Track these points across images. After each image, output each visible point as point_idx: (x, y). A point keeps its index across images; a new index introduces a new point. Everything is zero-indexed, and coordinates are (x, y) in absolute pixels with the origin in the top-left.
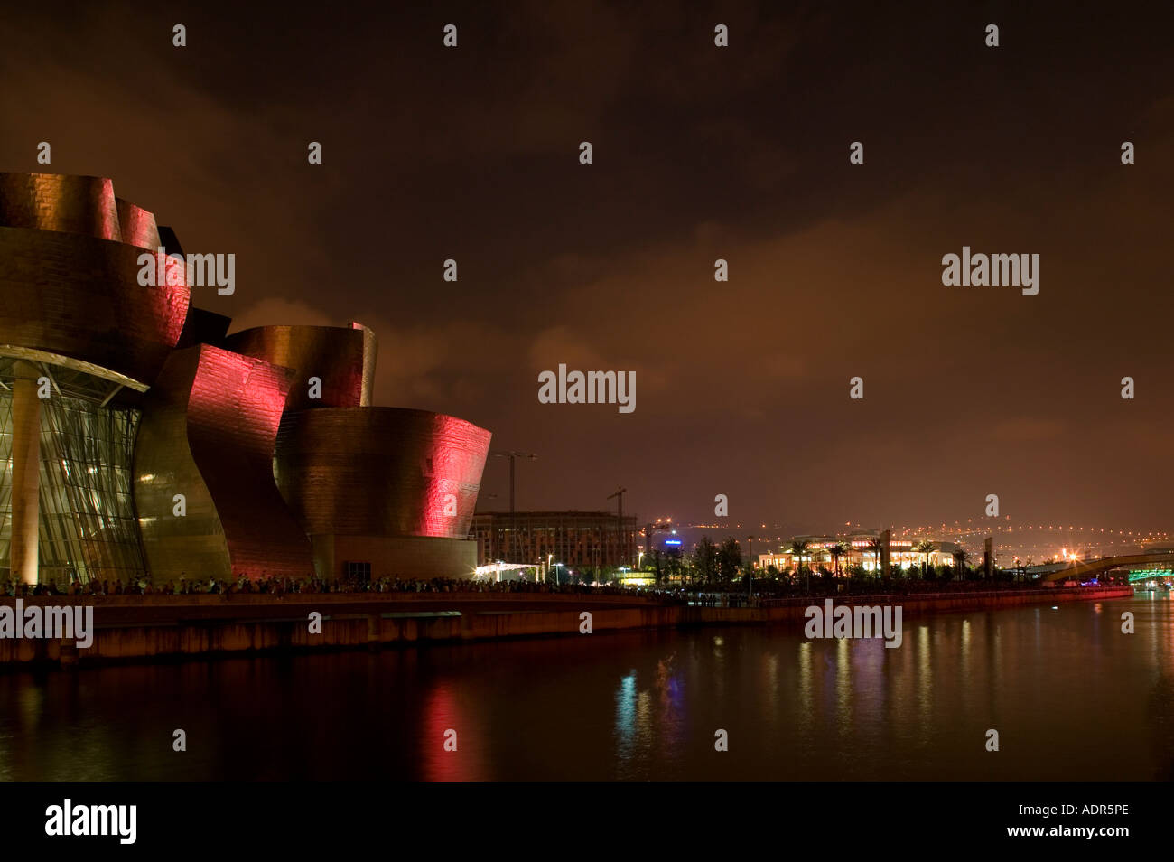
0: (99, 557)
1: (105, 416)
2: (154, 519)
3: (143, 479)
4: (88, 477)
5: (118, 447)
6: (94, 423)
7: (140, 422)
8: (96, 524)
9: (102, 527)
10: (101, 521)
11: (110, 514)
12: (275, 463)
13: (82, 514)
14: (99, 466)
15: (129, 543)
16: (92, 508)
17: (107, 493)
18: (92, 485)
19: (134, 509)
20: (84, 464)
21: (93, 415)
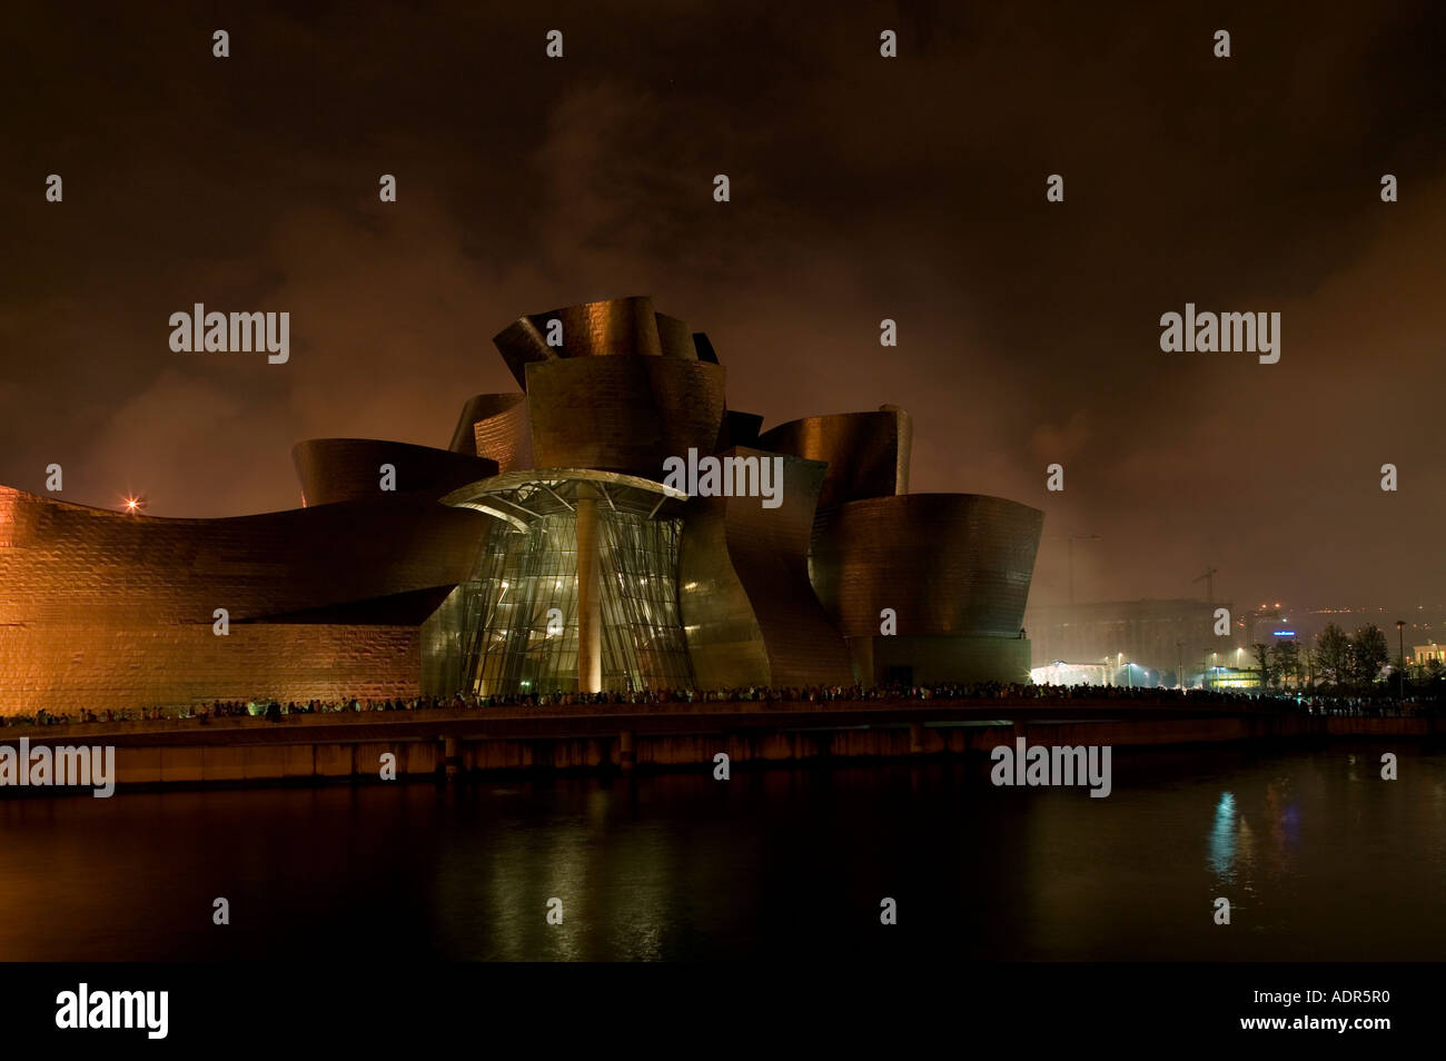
0: (651, 666)
1: (653, 527)
2: (698, 627)
3: (687, 587)
4: (639, 588)
5: (664, 556)
6: (644, 536)
7: (682, 531)
8: (647, 633)
9: (653, 636)
10: (652, 631)
11: (659, 623)
12: (810, 563)
13: (636, 624)
14: (649, 577)
15: (676, 652)
16: (643, 618)
17: (656, 604)
18: (643, 596)
19: (680, 618)
20: (637, 576)
21: (643, 528)
